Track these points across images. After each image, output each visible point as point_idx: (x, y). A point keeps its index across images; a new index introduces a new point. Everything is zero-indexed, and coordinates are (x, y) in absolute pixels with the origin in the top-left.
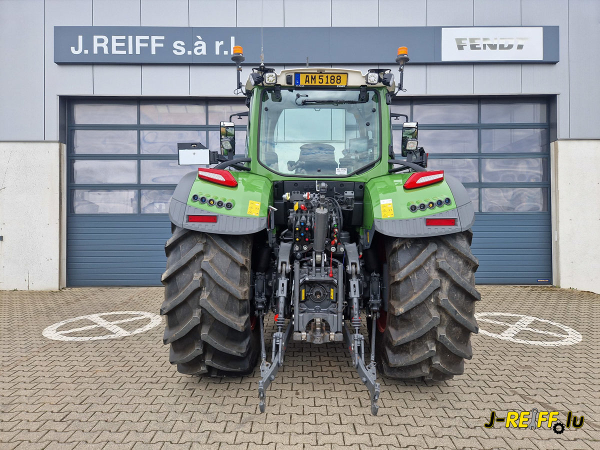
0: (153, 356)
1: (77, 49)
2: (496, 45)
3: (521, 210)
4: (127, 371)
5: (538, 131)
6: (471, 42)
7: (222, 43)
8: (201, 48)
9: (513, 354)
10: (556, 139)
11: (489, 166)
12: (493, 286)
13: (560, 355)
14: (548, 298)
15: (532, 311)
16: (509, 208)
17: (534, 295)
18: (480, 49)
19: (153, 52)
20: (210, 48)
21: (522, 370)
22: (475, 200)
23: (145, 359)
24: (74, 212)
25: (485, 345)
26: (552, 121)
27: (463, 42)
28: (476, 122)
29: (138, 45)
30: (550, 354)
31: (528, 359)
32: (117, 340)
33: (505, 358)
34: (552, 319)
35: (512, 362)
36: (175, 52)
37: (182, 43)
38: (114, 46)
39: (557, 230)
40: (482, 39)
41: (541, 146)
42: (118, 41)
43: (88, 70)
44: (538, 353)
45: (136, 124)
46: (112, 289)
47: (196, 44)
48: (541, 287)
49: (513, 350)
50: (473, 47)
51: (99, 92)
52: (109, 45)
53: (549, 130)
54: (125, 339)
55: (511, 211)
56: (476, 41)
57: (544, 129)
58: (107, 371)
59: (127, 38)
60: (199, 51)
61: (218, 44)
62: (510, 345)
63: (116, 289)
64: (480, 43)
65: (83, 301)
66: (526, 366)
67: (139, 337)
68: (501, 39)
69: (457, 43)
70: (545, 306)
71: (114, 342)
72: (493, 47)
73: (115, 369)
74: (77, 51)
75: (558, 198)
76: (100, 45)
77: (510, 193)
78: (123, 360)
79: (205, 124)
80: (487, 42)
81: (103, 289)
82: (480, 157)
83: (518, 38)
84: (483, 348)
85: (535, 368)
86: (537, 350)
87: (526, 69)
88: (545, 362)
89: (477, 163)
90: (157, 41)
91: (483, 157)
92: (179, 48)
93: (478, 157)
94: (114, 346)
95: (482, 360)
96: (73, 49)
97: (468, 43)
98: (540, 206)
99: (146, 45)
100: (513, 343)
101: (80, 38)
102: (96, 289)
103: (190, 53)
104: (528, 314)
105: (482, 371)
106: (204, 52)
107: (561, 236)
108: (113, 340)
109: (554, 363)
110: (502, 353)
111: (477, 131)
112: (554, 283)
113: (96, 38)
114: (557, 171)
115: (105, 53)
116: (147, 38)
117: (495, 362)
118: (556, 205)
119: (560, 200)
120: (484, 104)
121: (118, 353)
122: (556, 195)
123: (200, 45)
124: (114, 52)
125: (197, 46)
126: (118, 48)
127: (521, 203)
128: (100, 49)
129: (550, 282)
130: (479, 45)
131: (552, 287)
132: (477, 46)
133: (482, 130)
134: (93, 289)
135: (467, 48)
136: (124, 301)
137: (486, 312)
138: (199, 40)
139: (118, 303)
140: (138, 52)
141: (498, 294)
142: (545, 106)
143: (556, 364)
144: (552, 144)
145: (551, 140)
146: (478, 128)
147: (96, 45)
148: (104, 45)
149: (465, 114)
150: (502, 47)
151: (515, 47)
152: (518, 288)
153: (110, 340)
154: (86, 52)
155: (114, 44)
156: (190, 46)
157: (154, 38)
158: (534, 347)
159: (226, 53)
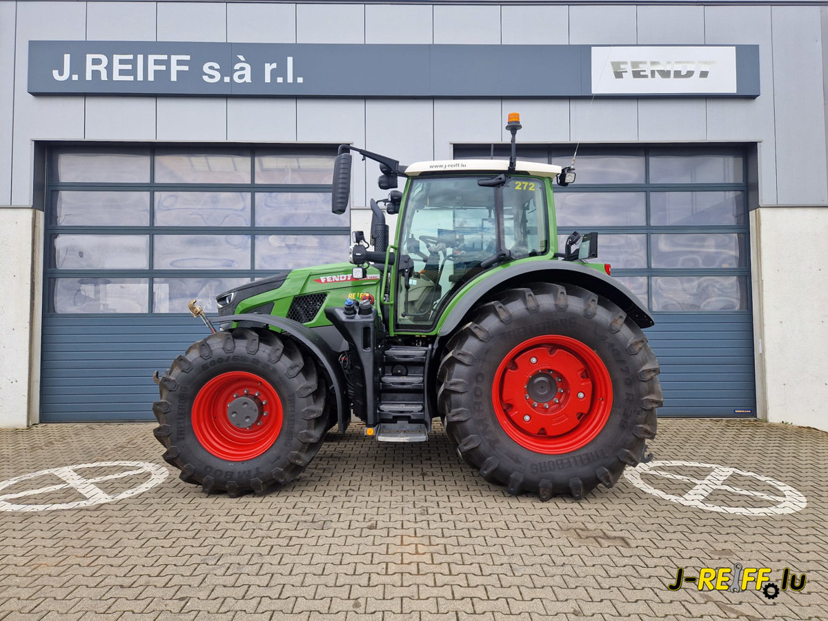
0: (137, 539)
1: (61, 74)
2: (670, 71)
3: (708, 309)
4: (88, 566)
5: (731, 195)
6: (633, 67)
7: (274, 66)
8: (243, 74)
9: (704, 529)
10: (757, 206)
11: (663, 244)
12: (670, 420)
13: (774, 531)
14: (752, 437)
15: (729, 458)
16: (693, 306)
17: (731, 433)
18: (646, 76)
19: (174, 78)
20: (258, 73)
21: (717, 557)
22: (644, 294)
23: (125, 542)
24: (54, 311)
25: (660, 514)
26: (751, 180)
27: (622, 66)
28: (642, 181)
29: (152, 68)
30: (760, 530)
31: (726, 538)
32: (87, 510)
33: (691, 537)
34: (759, 472)
35: (702, 544)
36: (206, 78)
37: (217, 66)
38: (117, 70)
39: (762, 337)
40: (649, 63)
41: (736, 217)
42: (122, 62)
43: (78, 103)
44: (741, 528)
45: (149, 182)
46: (107, 426)
47: (237, 67)
48: (741, 421)
49: (703, 522)
50: (637, 74)
51: (93, 136)
52: (109, 68)
53: (747, 193)
54: (102, 508)
55: (695, 310)
56: (640, 66)
57: (739, 193)
58: (55, 566)
59: (135, 59)
60: (241, 77)
61: (268, 68)
62: (698, 514)
63: (113, 426)
64: (647, 69)
65: (58, 445)
66: (723, 550)
67: (123, 505)
68: (677, 62)
69: (614, 67)
70: (747, 449)
71: (82, 513)
72: (665, 74)
73: (71, 561)
74: (63, 75)
75: (762, 290)
76: (96, 68)
77: (694, 283)
78: (87, 545)
79: (250, 183)
80: (656, 68)
81: (94, 425)
82: (648, 230)
83: (700, 62)
84: (656, 521)
85: (737, 553)
86: (739, 523)
87: (713, 107)
88: (753, 543)
89: (645, 242)
90: (179, 63)
91: (654, 231)
92: (211, 73)
93: (645, 231)
94: (80, 521)
95: (655, 541)
96: (55, 73)
97: (629, 69)
98: (735, 302)
99: (163, 68)
100: (702, 510)
101: (67, 57)
102: (84, 425)
103: (227, 79)
104: (723, 463)
105: (655, 560)
106: (248, 79)
107: (767, 346)
108: (81, 510)
109: (766, 545)
110: (685, 529)
111: (644, 194)
112: (759, 415)
113: (90, 57)
114: (760, 252)
115: (102, 79)
116: (165, 57)
117: (675, 544)
118: (760, 301)
119: (765, 293)
120: (653, 156)
121: (82, 533)
122: (759, 286)
123: (242, 69)
124: (116, 77)
125: (237, 70)
126: (122, 72)
127: (709, 298)
128: (96, 74)
129: (754, 413)
130: (645, 71)
131: (756, 421)
132: (642, 73)
133: (651, 193)
134: (79, 425)
135: (628, 76)
136: (119, 445)
137: (661, 460)
138: (240, 61)
139: (109, 448)
140: (151, 78)
141: (677, 432)
142: (740, 160)
143: (771, 546)
144: (752, 214)
145: (750, 208)
146: (644, 189)
147: (90, 68)
148: (102, 68)
149: (627, 169)
150: (678, 74)
151: (697, 74)
152: (707, 423)
153: (77, 509)
154: (75, 77)
155: (117, 67)
156: (227, 70)
157: (174, 58)
158: (735, 518)
159: (280, 80)
